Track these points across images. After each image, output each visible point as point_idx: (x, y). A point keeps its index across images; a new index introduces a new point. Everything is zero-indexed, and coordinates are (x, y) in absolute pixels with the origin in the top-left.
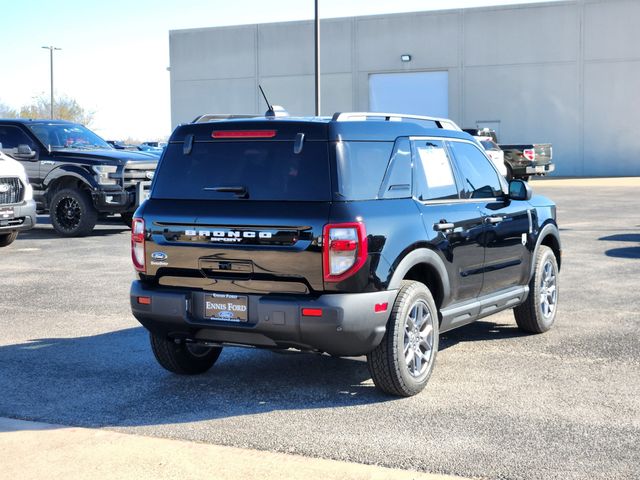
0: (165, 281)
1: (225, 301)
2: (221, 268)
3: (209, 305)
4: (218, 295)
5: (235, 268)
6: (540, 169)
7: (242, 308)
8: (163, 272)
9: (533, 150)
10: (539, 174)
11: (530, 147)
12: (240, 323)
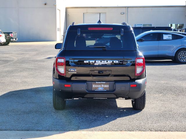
0: (73, 78)
1: (101, 84)
2: (99, 73)
3: (94, 86)
4: (98, 82)
5: (105, 73)
6: (14, 40)
7: (107, 86)
8: (74, 75)
9: (12, 34)
10: (14, 41)
11: (12, 33)
12: (107, 91)
